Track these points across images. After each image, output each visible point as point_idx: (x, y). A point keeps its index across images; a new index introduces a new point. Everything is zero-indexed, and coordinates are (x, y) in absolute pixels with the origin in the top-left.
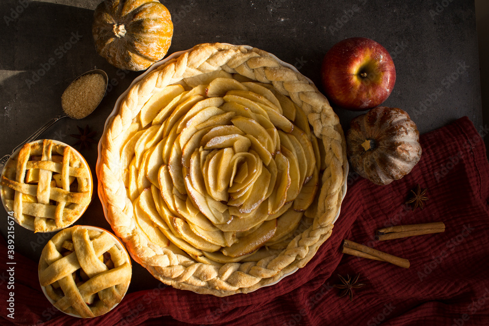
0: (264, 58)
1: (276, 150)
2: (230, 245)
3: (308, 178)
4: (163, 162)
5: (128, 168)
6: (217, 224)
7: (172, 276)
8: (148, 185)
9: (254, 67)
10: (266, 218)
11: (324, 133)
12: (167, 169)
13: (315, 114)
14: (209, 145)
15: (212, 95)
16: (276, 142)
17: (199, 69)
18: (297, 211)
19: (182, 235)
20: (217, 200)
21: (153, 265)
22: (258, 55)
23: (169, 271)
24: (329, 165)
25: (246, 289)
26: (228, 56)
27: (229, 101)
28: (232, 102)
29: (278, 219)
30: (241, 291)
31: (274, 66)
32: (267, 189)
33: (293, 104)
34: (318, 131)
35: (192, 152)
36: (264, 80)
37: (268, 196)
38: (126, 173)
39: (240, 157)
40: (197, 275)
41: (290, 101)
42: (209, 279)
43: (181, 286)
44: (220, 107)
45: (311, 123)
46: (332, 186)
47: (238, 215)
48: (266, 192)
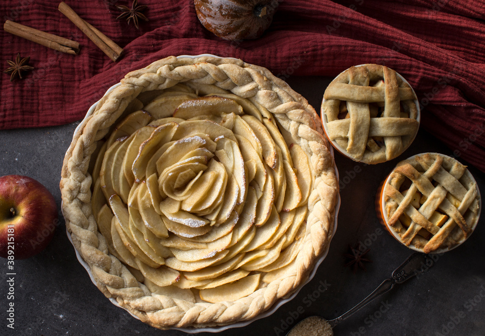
0: (103, 282)
1: (138, 184)
2: (232, 115)
3: (122, 140)
4: (257, 229)
5: (294, 240)
6: (234, 141)
7: (303, 113)
8: (283, 213)
9: (117, 278)
10: (183, 122)
11: (82, 176)
12: (256, 219)
13: (82, 200)
14: (202, 223)
15: (175, 273)
16: (135, 193)
17: (175, 304)
18: (149, 113)
19: (274, 148)
20: (222, 164)
21: (317, 132)
22: (109, 288)
23: (304, 118)
24: (94, 142)
25: (238, 64)
26: (138, 302)
27: (160, 257)
28: (158, 255)
29: (172, 116)
30: (243, 64)
31: (98, 269)
32: (168, 151)
33: (98, 222)
34: (86, 183)
35: (223, 225)
36: (114, 260)
37: (170, 143)
38: (300, 236)
39: (178, 195)
40: (278, 101)
41: (100, 226)
42: (269, 91)
43: (300, 99)
44: (172, 256)
45: (90, 192)
46: (102, 119)
47: (209, 138)
48: (170, 148)
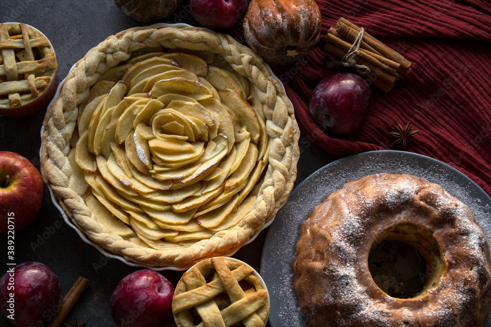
0: (54, 111)
1: (148, 97)
2: (248, 133)
3: (173, 63)
4: (170, 209)
5: (178, 243)
6: (229, 149)
7: (282, 180)
8: (194, 220)
9: (63, 121)
10: (218, 101)
11: (126, 48)
12: (176, 203)
13: (107, 58)
14: (147, 162)
15: (94, 166)
16: (138, 98)
17: (69, 177)
18: (209, 72)
19: (242, 180)
20: (204, 151)
21: (273, 200)
22: (51, 119)
23: (278, 183)
24: (158, 43)
25: (289, 110)
26: (54, 147)
27: (100, 148)
28: (100, 144)
29: (218, 90)
30: (292, 114)
31: (62, 102)
32: (187, 103)
33: (98, 83)
34: (122, 55)
35: (156, 180)
36: (75, 112)
37: (195, 100)
38: (184, 245)
39: (158, 133)
40: (280, 157)
41: (95, 86)
42: (283, 145)
43: (293, 173)
44: (106, 158)
45: (117, 63)
46: (179, 36)
47: (217, 127)
48: (191, 103)
